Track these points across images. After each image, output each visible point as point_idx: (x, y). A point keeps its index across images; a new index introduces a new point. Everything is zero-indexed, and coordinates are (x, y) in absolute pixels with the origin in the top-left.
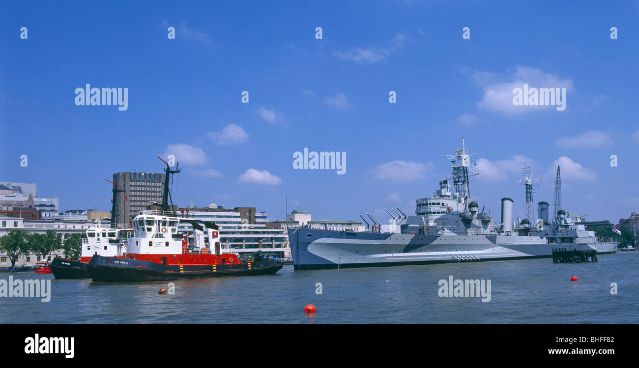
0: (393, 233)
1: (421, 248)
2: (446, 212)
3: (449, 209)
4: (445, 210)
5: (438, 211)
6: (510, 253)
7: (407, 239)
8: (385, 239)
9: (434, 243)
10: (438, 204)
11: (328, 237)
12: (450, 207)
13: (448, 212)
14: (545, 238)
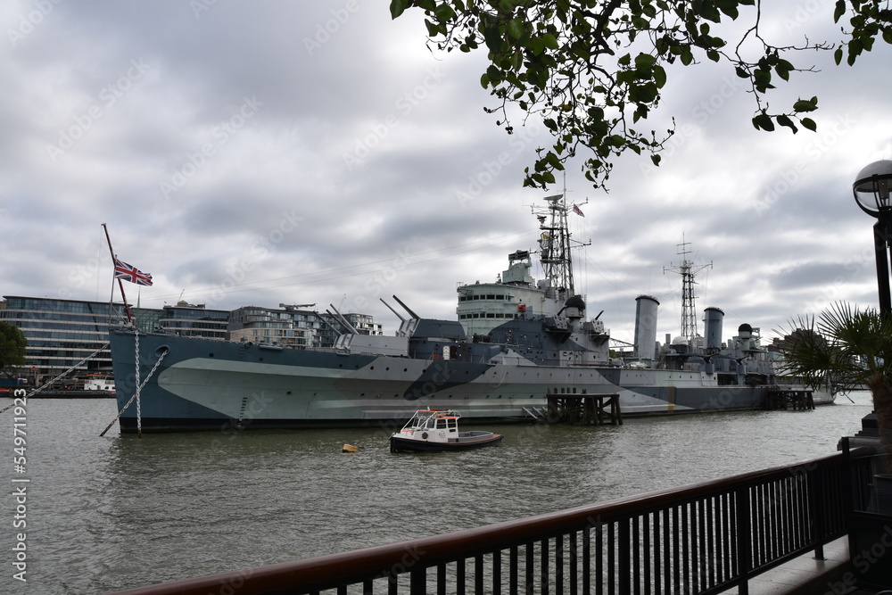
0: (378, 355)
1: (449, 390)
2: (516, 315)
3: (522, 309)
4: (513, 310)
5: (499, 312)
6: (647, 403)
7: (416, 369)
8: (357, 367)
9: (480, 379)
10: (500, 297)
11: (211, 356)
12: (524, 306)
13: (519, 315)
14: (715, 375)
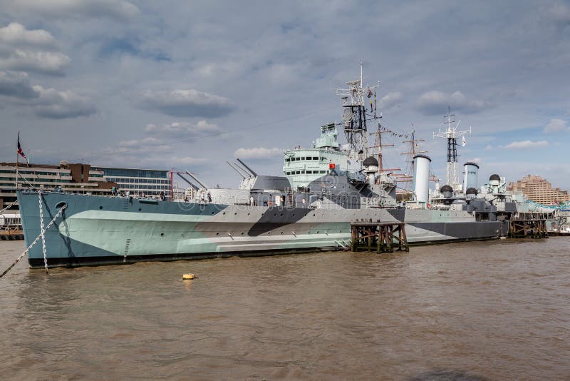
1: (281, 228)
2: (328, 172)
3: (332, 167)
4: (326, 168)
5: (315, 170)
8: (213, 213)
10: (316, 158)
11: (101, 208)
12: (334, 165)
13: (331, 171)
14: (474, 213)
